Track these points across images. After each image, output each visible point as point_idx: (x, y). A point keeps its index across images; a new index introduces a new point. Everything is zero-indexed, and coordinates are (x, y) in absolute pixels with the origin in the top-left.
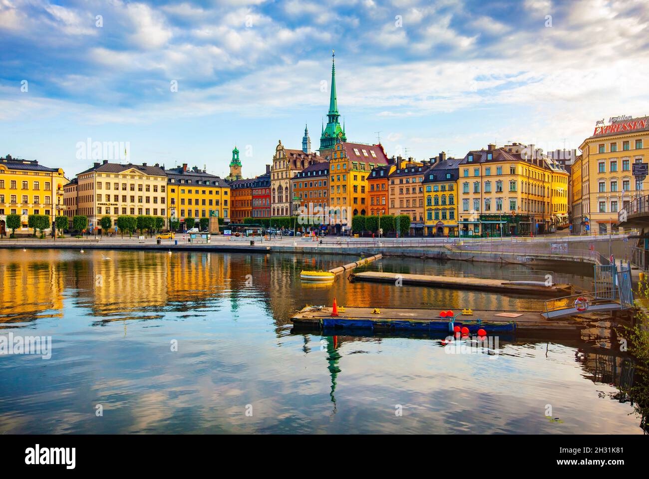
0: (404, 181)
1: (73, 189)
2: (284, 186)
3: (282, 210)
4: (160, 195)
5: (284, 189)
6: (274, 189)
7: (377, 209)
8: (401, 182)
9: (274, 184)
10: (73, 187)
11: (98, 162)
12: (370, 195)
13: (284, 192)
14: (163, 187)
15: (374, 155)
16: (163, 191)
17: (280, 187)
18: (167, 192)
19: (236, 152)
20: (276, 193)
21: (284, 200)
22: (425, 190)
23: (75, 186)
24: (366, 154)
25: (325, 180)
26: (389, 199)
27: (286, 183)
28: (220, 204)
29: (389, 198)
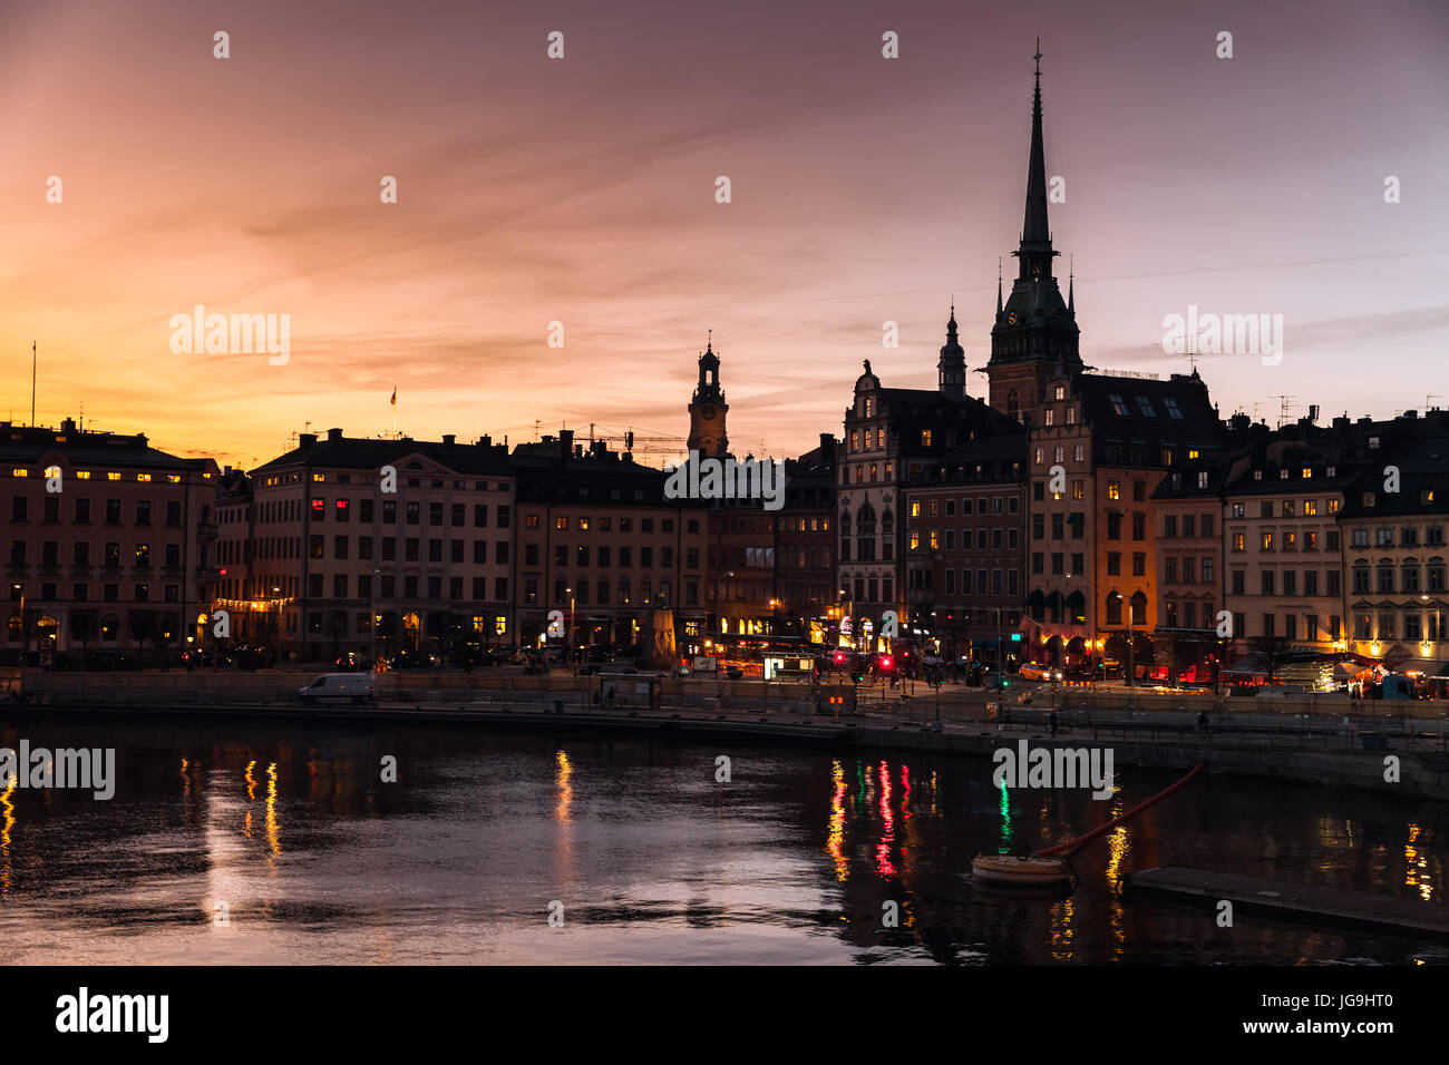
0: (1278, 510)
1: (236, 513)
2: (879, 507)
3: (873, 584)
4: (493, 534)
5: (879, 518)
6: (846, 517)
7: (1184, 597)
8: (1267, 512)
9: (847, 502)
10: (236, 508)
11: (310, 432)
12: (1164, 549)
13: (879, 528)
14: (502, 510)
15: (1176, 414)
16: (502, 523)
17: (867, 512)
18: (516, 527)
19: (709, 362)
20: (854, 529)
21: (879, 555)
22: (1348, 541)
23: (244, 507)
24: (1149, 412)
25: (1015, 493)
26: (1228, 568)
27: (887, 499)
28: (674, 563)
29: (1227, 561)
